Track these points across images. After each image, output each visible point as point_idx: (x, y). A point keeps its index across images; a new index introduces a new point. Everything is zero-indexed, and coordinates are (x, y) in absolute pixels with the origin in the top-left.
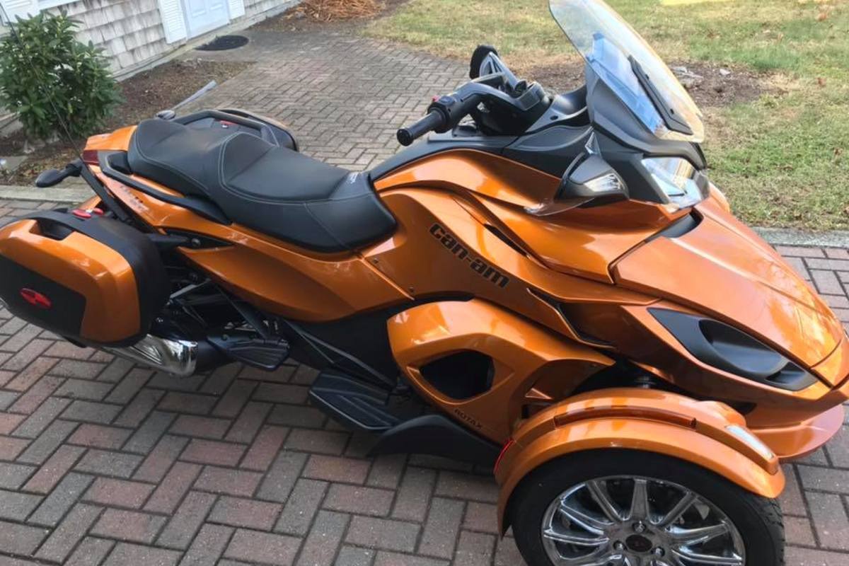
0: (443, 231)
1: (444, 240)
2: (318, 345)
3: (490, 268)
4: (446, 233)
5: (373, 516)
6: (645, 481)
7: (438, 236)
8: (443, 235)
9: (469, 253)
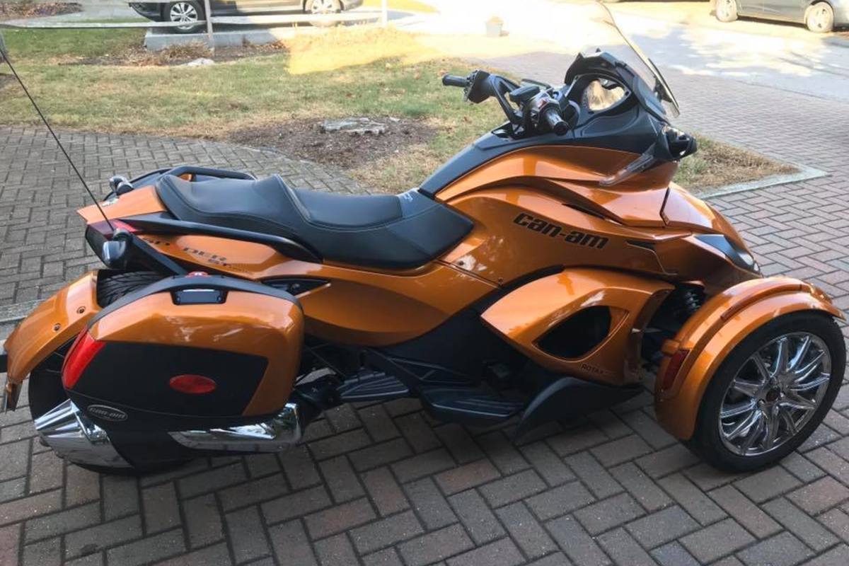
0: (530, 218)
1: (531, 226)
2: (405, 365)
3: (588, 235)
4: (534, 219)
5: (538, 493)
6: (785, 338)
7: (524, 224)
8: (530, 222)
9: (563, 229)
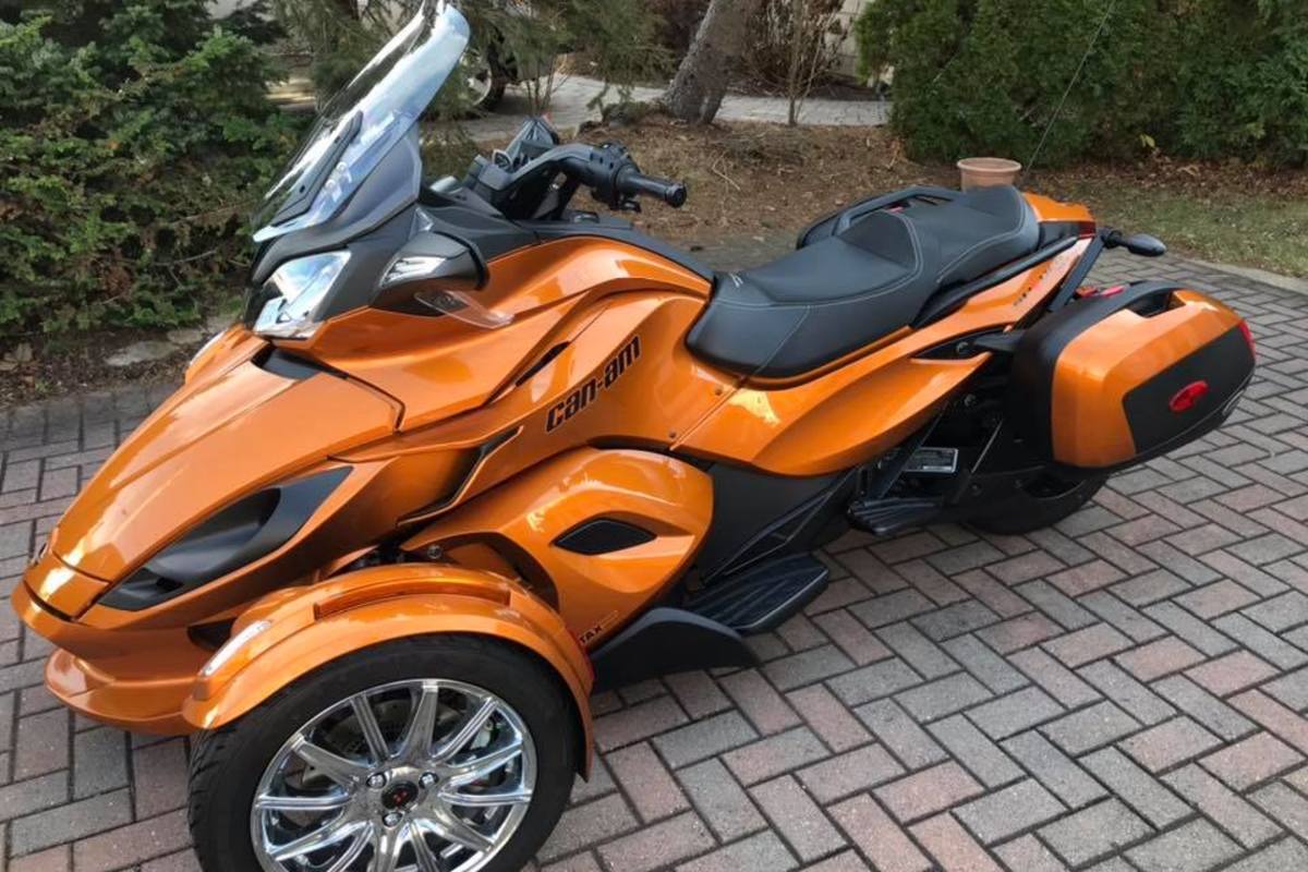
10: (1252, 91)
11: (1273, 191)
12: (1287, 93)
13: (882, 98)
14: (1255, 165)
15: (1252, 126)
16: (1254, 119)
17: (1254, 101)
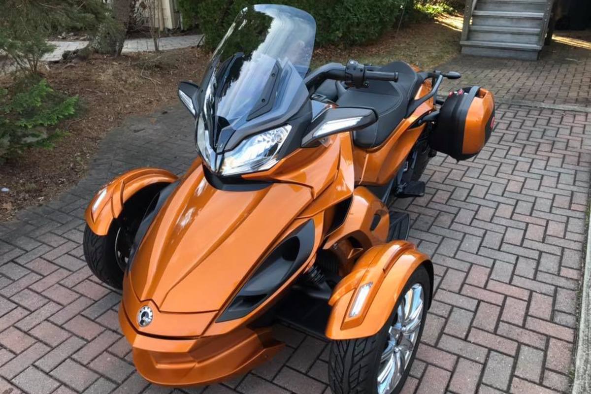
10: (337, 19)
11: (349, 56)
12: (348, 19)
13: (170, 35)
14: (340, 47)
15: (337, 32)
16: (338, 30)
17: (338, 22)
